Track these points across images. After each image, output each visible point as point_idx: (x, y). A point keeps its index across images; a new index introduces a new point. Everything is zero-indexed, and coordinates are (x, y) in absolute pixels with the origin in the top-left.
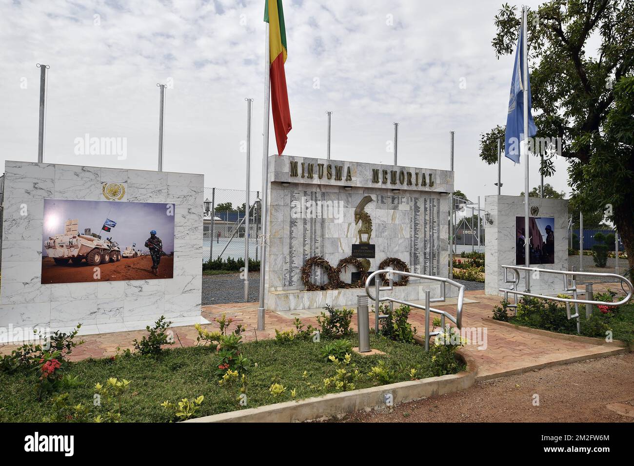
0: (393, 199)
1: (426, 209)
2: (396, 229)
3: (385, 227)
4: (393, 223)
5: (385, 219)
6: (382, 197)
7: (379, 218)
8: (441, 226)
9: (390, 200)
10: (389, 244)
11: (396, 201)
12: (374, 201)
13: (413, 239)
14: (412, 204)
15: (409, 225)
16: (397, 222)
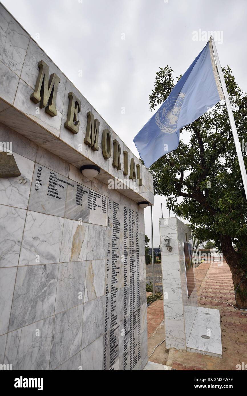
0: (80, 192)
1: (126, 225)
2: (80, 277)
3: (51, 276)
4: (75, 258)
5: (53, 250)
6: (53, 178)
7: (36, 243)
8: (140, 257)
9: (73, 193)
10: (57, 340)
11: (85, 200)
12: (24, 181)
13: (109, 295)
14: (110, 213)
15: (105, 262)
16: (84, 255)
